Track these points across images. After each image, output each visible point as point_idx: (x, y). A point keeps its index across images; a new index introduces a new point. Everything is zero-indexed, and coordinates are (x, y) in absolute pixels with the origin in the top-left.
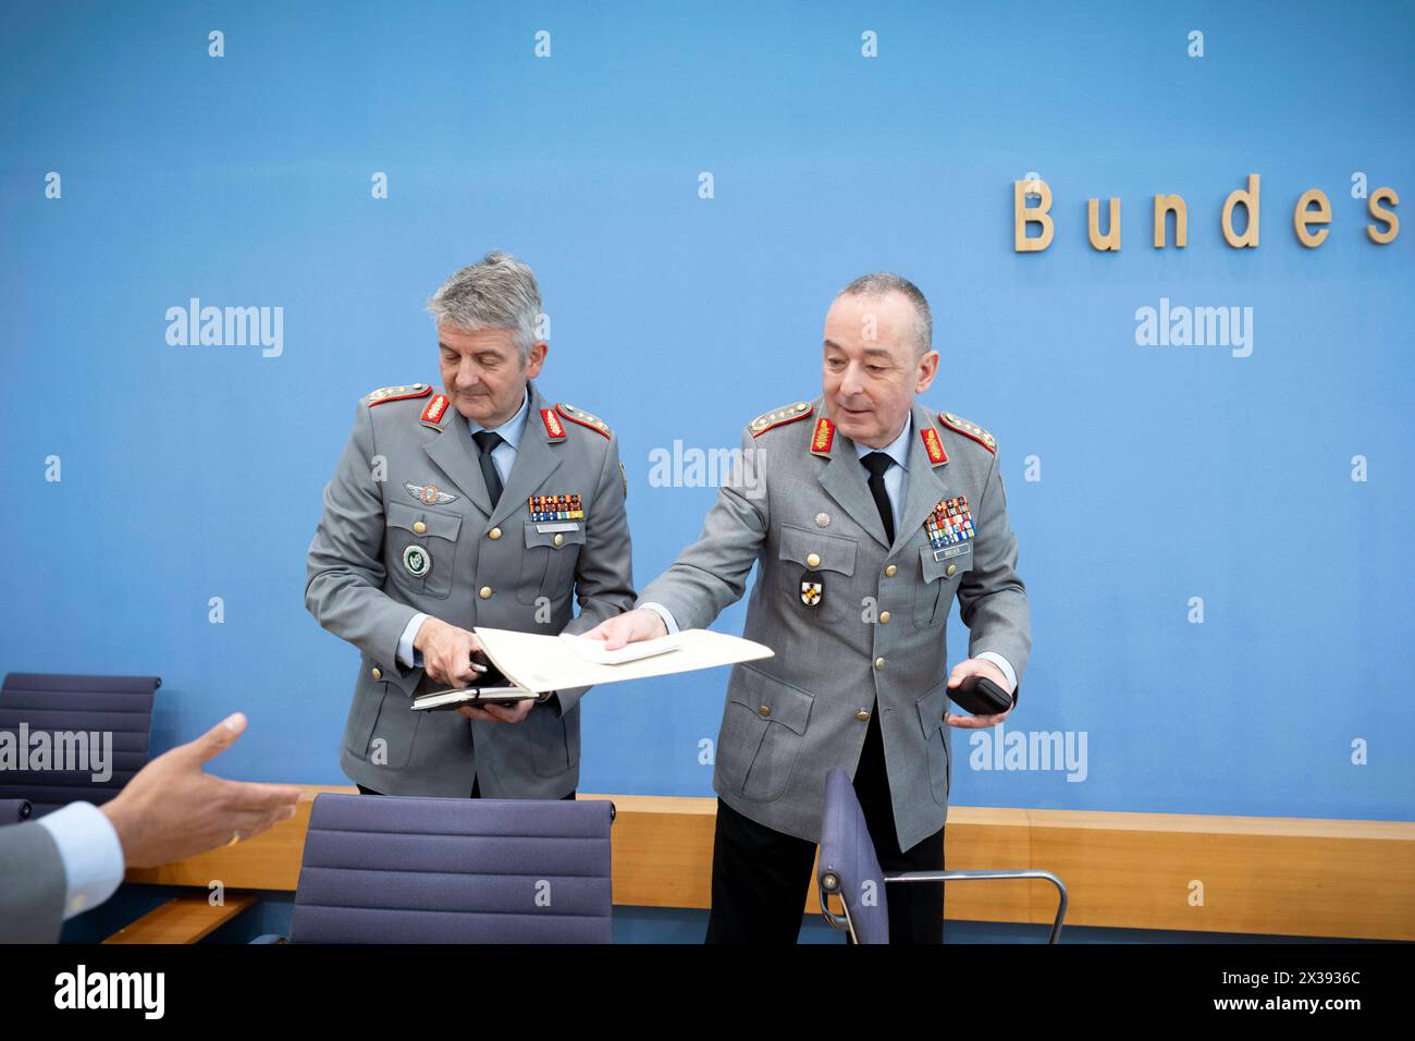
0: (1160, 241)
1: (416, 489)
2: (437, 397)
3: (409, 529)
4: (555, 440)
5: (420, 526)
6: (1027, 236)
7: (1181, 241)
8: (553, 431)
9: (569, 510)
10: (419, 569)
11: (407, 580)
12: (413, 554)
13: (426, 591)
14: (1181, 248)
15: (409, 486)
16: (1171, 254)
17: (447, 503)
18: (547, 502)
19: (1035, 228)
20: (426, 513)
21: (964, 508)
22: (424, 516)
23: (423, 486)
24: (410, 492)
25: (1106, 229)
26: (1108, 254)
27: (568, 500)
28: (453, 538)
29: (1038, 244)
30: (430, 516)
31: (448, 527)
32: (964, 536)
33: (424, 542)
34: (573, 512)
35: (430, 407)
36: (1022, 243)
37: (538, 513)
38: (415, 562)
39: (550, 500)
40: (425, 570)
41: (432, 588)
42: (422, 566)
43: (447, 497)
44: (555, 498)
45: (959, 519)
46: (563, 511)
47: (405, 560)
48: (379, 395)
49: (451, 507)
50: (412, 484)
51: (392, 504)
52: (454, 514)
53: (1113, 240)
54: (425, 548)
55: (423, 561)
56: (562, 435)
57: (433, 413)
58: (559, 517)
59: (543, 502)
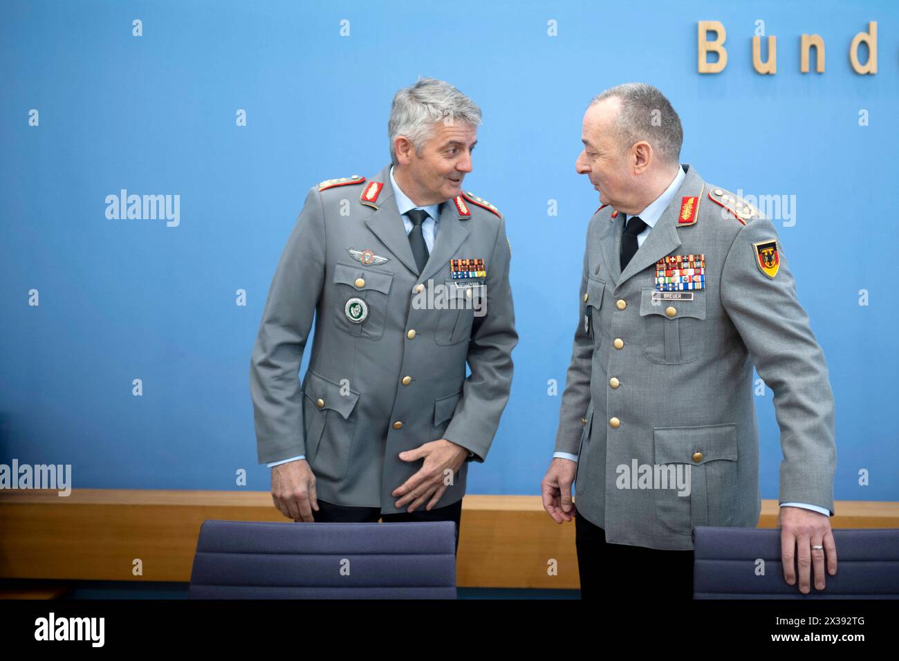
0: (805, 67)
1: (357, 253)
2: (371, 184)
3: (352, 284)
4: (463, 217)
5: (360, 282)
6: (708, 62)
7: (821, 68)
8: (462, 211)
9: (477, 270)
10: (359, 317)
11: (347, 327)
12: (354, 305)
13: (363, 334)
14: (820, 74)
15: (351, 251)
16: (813, 77)
17: (381, 264)
18: (463, 265)
19: (712, 57)
20: (365, 272)
21: (699, 264)
22: (363, 274)
23: (362, 251)
24: (352, 256)
25: (765, 58)
26: (767, 78)
27: (476, 263)
28: (386, 291)
29: (716, 68)
30: (368, 274)
31: (382, 283)
32: (690, 286)
33: (363, 295)
34: (479, 272)
35: (367, 191)
36: (704, 66)
37: (457, 272)
38: (355, 312)
39: (464, 262)
40: (363, 317)
41: (368, 332)
42: (361, 314)
43: (380, 259)
44: (468, 261)
45: (691, 272)
46: (473, 271)
47: (347, 310)
48: (327, 184)
49: (386, 267)
50: (353, 249)
51: (338, 266)
52: (387, 273)
53: (770, 66)
54: (364, 300)
55: (362, 310)
56: (468, 214)
57: (370, 195)
58: (471, 276)
59: (460, 264)
